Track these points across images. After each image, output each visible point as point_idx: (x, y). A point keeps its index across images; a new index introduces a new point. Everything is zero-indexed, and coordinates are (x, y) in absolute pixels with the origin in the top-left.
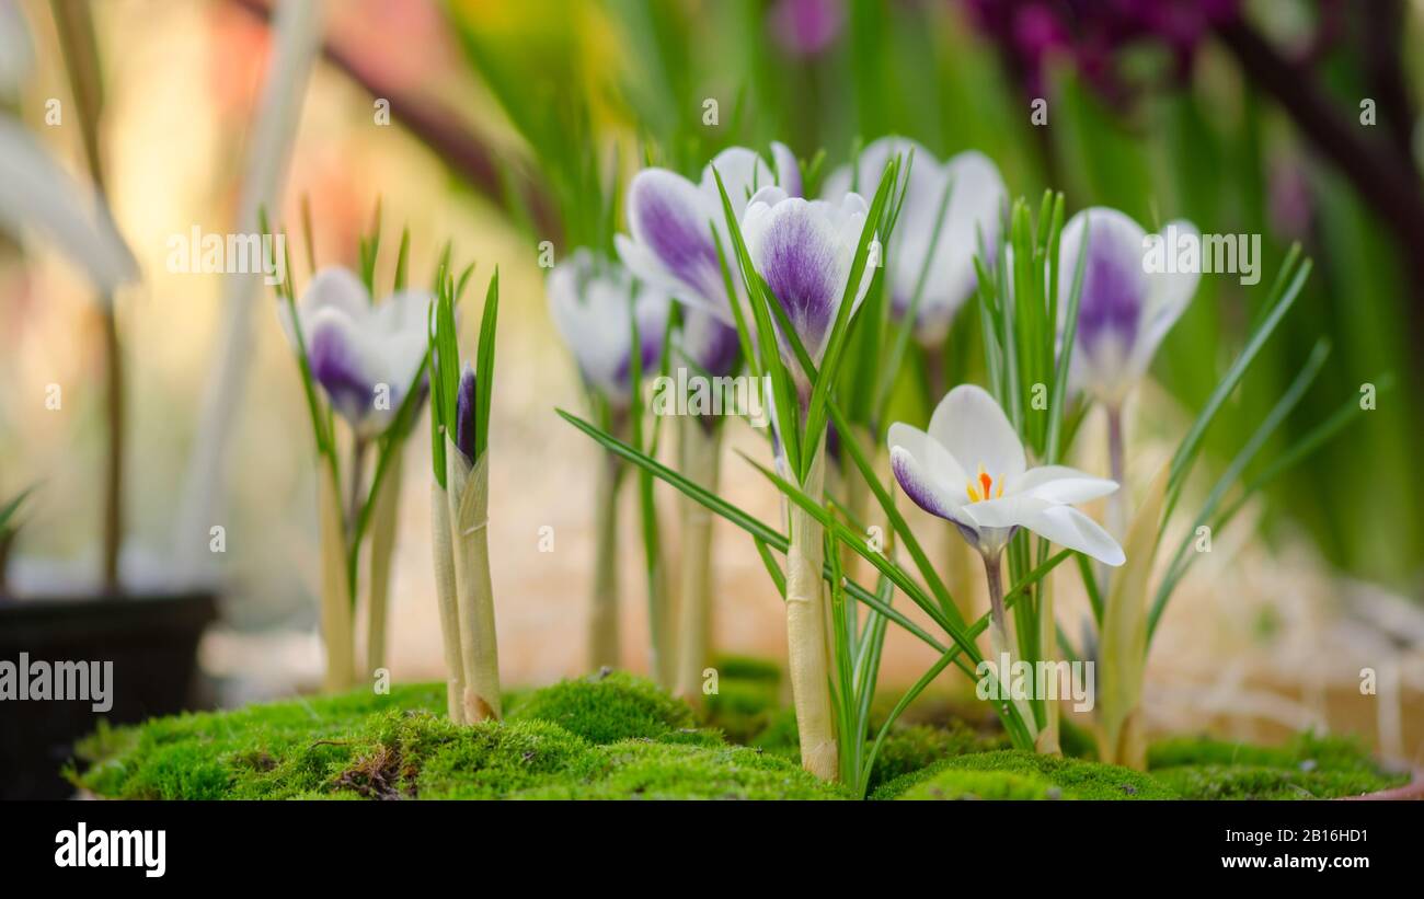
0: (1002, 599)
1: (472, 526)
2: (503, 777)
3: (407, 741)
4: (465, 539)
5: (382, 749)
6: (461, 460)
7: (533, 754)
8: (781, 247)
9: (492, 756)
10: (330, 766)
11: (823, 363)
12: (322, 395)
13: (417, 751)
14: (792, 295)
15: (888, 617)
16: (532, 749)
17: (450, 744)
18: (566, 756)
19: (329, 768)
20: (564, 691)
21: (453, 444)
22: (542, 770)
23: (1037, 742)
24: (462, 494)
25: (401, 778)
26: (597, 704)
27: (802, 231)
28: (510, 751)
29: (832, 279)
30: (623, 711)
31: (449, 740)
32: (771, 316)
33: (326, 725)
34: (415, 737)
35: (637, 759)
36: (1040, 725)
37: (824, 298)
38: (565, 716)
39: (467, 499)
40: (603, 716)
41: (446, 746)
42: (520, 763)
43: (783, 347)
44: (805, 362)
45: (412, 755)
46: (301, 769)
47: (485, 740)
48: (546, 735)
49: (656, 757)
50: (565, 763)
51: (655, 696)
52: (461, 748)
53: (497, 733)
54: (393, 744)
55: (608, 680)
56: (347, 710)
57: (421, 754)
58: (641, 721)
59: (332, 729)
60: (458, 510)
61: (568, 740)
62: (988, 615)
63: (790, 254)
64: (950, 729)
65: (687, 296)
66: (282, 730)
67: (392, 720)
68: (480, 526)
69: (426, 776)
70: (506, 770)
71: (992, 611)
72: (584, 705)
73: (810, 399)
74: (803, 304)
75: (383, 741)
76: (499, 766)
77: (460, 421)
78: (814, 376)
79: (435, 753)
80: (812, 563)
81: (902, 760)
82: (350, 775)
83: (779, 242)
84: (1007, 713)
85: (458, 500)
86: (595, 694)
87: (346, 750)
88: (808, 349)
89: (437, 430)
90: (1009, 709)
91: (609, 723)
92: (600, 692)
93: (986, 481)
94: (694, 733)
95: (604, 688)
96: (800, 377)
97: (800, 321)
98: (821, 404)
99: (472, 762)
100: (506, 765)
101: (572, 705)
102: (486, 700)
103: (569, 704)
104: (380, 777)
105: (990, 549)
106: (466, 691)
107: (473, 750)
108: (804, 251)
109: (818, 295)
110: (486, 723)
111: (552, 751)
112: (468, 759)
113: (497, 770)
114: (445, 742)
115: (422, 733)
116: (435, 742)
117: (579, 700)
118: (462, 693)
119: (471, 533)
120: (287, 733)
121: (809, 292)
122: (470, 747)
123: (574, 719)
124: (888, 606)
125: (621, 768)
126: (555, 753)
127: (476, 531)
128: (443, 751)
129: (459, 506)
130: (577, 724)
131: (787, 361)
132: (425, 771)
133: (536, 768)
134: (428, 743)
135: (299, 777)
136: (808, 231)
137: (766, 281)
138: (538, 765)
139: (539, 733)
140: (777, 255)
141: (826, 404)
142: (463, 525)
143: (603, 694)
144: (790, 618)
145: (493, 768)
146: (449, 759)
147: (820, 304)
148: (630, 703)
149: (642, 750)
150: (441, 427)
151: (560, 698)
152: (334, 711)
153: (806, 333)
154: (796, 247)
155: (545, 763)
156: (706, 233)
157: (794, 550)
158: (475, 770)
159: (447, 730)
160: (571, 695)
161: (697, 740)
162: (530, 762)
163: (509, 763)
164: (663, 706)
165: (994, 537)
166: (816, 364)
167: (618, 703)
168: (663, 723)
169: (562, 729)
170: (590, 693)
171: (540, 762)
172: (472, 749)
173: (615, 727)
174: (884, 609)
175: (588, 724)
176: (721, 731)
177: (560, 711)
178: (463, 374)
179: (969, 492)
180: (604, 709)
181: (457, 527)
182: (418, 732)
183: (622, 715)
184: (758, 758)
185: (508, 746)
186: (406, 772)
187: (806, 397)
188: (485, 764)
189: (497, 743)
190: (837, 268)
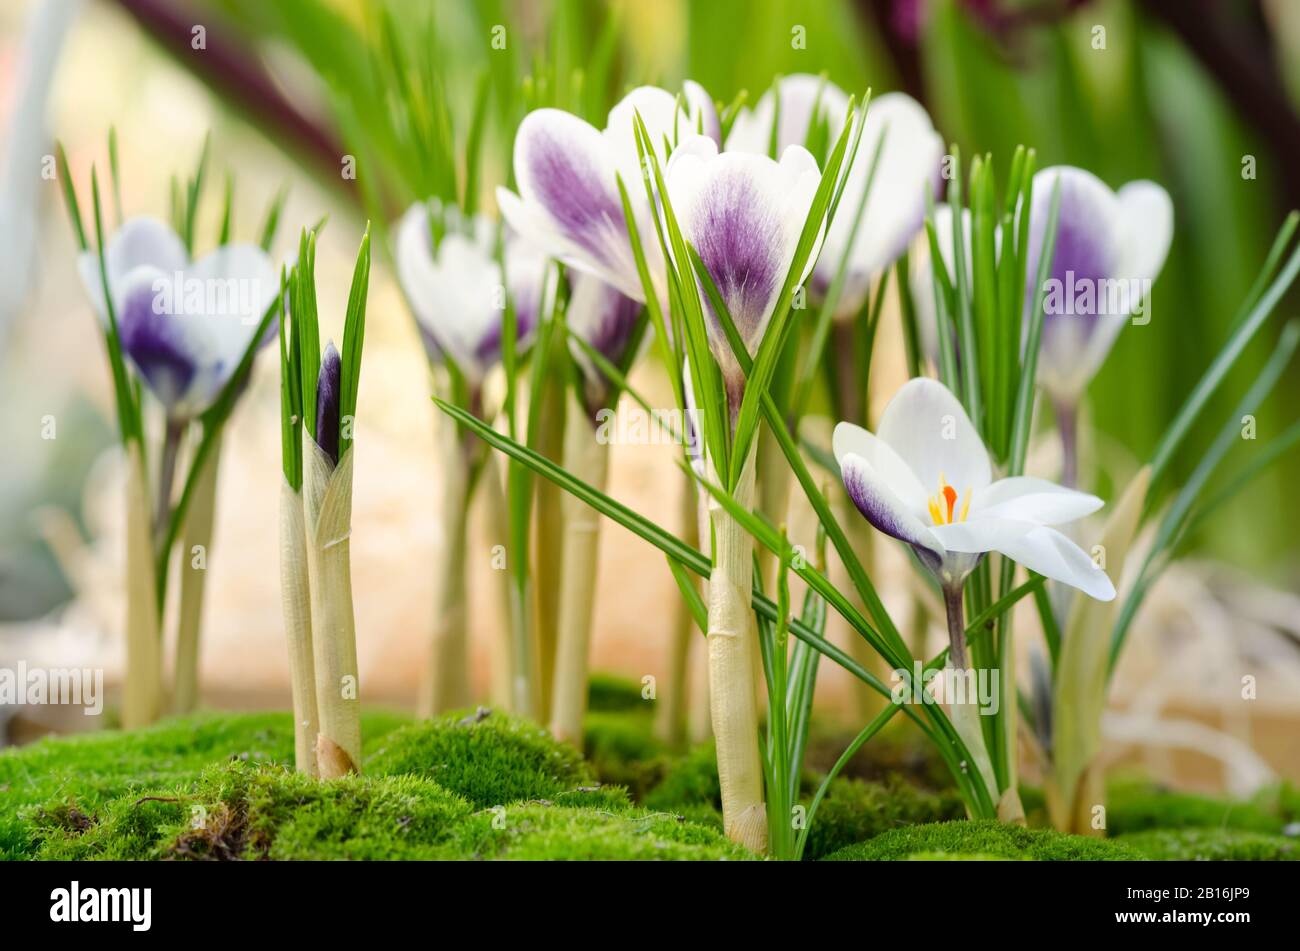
0: (962, 635)
1: (332, 539)
2: (377, 849)
3: (256, 801)
4: (323, 555)
5: (225, 809)
6: (321, 459)
7: (409, 818)
8: (717, 210)
9: (361, 823)
10: (161, 829)
11: (761, 348)
12: (130, 367)
13: (269, 814)
14: (727, 268)
15: (820, 650)
16: (407, 813)
17: (309, 806)
18: (450, 822)
19: (159, 831)
20: (433, 737)
21: (311, 439)
22: (422, 839)
23: (998, 807)
24: (322, 501)
25: (250, 846)
26: (476, 754)
27: (744, 192)
28: (382, 815)
29: (778, 250)
30: (507, 763)
31: (308, 800)
32: (700, 292)
33: (141, 769)
34: (267, 796)
35: (538, 828)
36: (1001, 786)
37: (766, 274)
38: (437, 767)
39: (327, 506)
40: (483, 768)
41: (305, 808)
42: (395, 830)
43: (711, 330)
44: (737, 346)
45: (263, 819)
46: (124, 831)
47: (351, 802)
48: (422, 795)
49: (563, 827)
50: (449, 831)
51: (540, 743)
52: (322, 812)
53: (366, 792)
54: (236, 802)
55: (486, 723)
56: (163, 749)
57: (274, 817)
58: (529, 775)
59: (150, 777)
60: (315, 521)
61: (449, 801)
62: (944, 653)
63: (728, 220)
64: (887, 785)
65: (581, 263)
66: (90, 776)
67: (233, 772)
68: (342, 539)
69: (281, 846)
70: (380, 840)
71: (949, 649)
72: (459, 754)
73: (742, 394)
74: (739, 280)
75: (224, 798)
76: (370, 835)
77: (322, 411)
78: (748, 365)
79: (291, 817)
80: (741, 590)
81: (836, 825)
82: (186, 841)
83: (715, 205)
84: (965, 771)
85: (317, 508)
86: (473, 742)
87: (175, 808)
88: (742, 334)
89: (289, 420)
90: (967, 767)
91: (491, 778)
92: (477, 737)
93: (950, 496)
94: (595, 792)
95: (482, 732)
96: (730, 366)
97: (735, 301)
98: (756, 398)
99: (338, 829)
100: (379, 835)
101: (445, 756)
102: (345, 747)
103: (439, 754)
104: (223, 845)
105: (953, 578)
106: (321, 736)
107: (339, 815)
108: (746, 217)
109: (759, 268)
110: (349, 780)
111: (432, 815)
112: (332, 826)
113: (369, 841)
114: (304, 803)
115: (274, 792)
116: (292, 803)
117: (454, 748)
118: (316, 739)
119: (333, 546)
120: (97, 781)
121: (748, 265)
122: (334, 810)
123: (448, 771)
124: (820, 637)
125: (519, 840)
126: (435, 817)
127: (337, 545)
128: (301, 814)
129: (318, 514)
130: (453, 778)
131: (716, 347)
132: (279, 840)
133: (414, 837)
134: (284, 804)
135: (121, 840)
136: (751, 193)
137: (696, 249)
138: (416, 833)
139: (413, 793)
140: (713, 221)
141: (762, 400)
142: (321, 537)
143: (482, 739)
144: (712, 656)
145: (364, 837)
146: (311, 825)
147: (761, 280)
148: (514, 753)
149: (542, 817)
150: (294, 418)
151: (430, 745)
152: (148, 751)
153: (741, 314)
154: (737, 211)
155: (424, 831)
156: (611, 188)
157: (719, 575)
158: (343, 840)
159: (304, 788)
160: (442, 741)
161: (599, 801)
162: (407, 830)
163: (382, 832)
164: (552, 756)
165: (959, 563)
166: (752, 350)
167: (501, 753)
168: (555, 778)
169: (438, 786)
170: (467, 741)
171: (419, 830)
172: (338, 812)
173: (499, 783)
174: (816, 641)
175: (465, 777)
176: (626, 788)
177: (430, 761)
178: (324, 355)
179: (931, 509)
180: (485, 760)
181: (314, 540)
182: (270, 791)
183: (507, 768)
184: (681, 827)
185: (380, 810)
186: (254, 838)
187: (737, 390)
188: (353, 832)
189: (366, 804)
190: (783, 239)
